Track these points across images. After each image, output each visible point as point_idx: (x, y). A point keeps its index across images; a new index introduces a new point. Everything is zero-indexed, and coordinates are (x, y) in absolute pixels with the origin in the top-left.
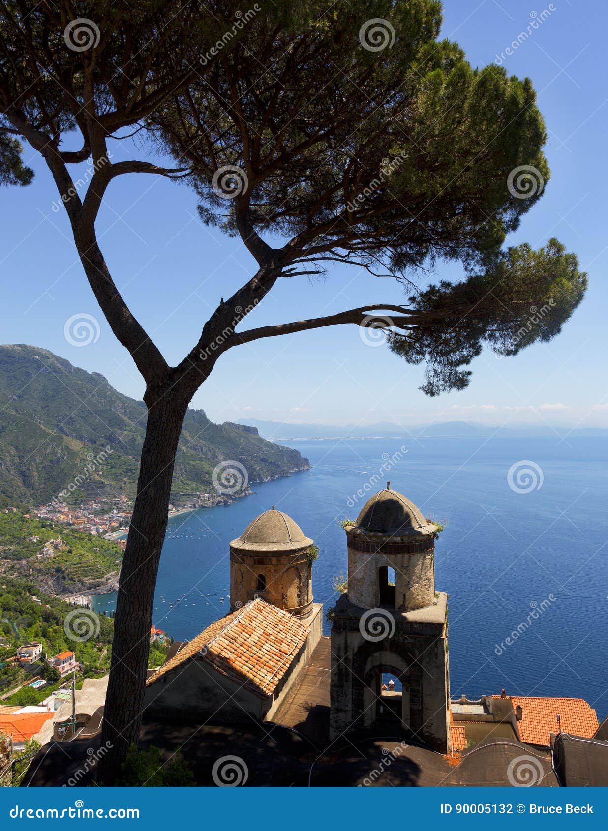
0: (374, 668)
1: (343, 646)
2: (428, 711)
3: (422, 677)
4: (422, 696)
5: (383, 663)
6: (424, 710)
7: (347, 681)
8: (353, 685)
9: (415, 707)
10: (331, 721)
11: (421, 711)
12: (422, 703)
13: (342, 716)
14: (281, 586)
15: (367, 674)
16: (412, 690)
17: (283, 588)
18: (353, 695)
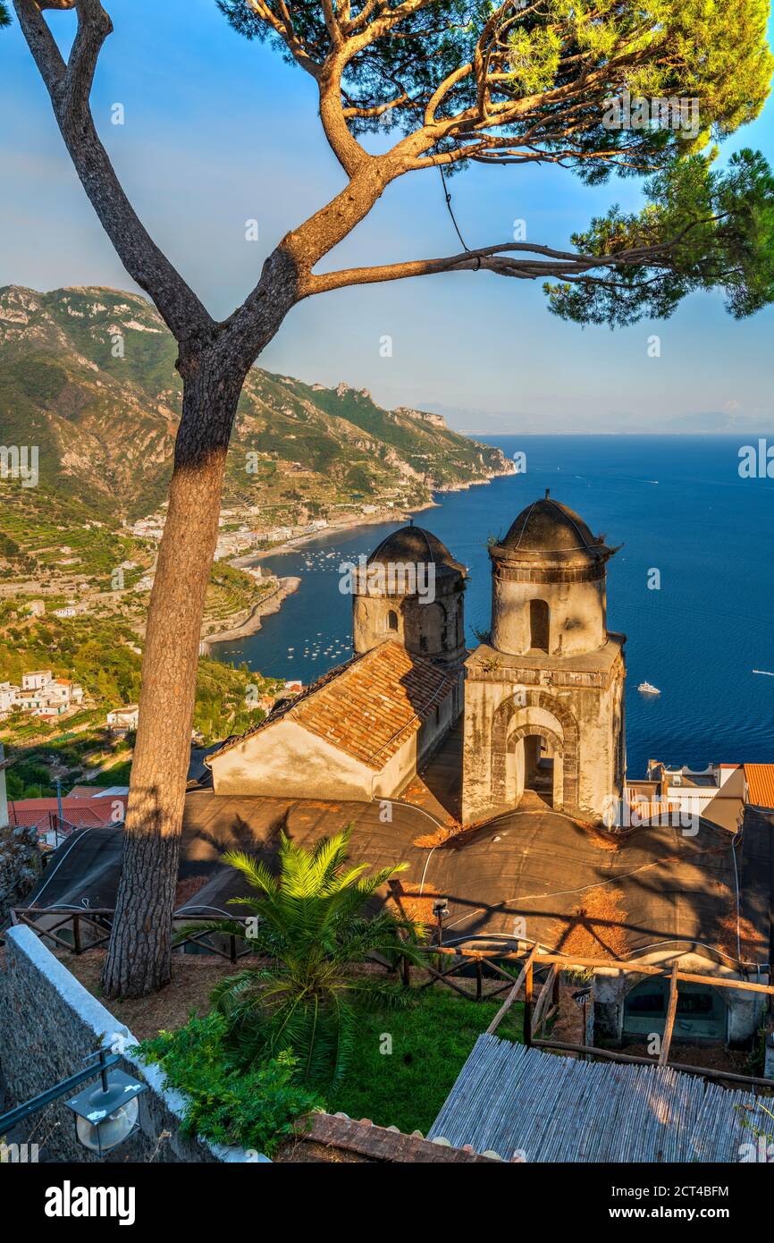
0: (519, 728)
1: (480, 701)
2: (586, 781)
3: (579, 740)
4: (579, 763)
5: (531, 722)
6: (581, 780)
7: (484, 745)
8: (492, 750)
9: (570, 776)
10: (464, 796)
11: (577, 781)
12: (578, 771)
13: (477, 788)
14: (418, 626)
15: (510, 737)
16: (567, 756)
17: (421, 628)
18: (492, 763)
